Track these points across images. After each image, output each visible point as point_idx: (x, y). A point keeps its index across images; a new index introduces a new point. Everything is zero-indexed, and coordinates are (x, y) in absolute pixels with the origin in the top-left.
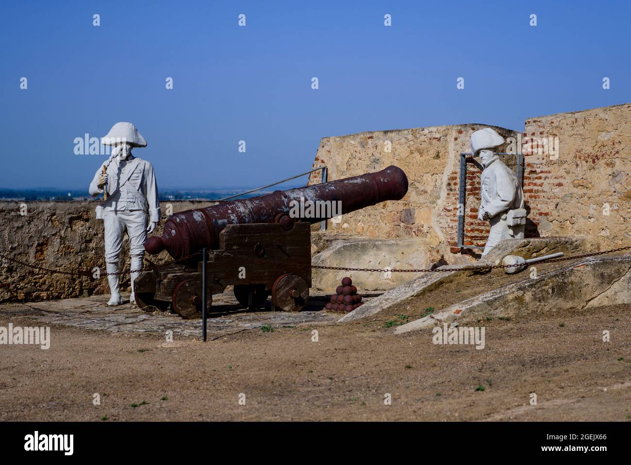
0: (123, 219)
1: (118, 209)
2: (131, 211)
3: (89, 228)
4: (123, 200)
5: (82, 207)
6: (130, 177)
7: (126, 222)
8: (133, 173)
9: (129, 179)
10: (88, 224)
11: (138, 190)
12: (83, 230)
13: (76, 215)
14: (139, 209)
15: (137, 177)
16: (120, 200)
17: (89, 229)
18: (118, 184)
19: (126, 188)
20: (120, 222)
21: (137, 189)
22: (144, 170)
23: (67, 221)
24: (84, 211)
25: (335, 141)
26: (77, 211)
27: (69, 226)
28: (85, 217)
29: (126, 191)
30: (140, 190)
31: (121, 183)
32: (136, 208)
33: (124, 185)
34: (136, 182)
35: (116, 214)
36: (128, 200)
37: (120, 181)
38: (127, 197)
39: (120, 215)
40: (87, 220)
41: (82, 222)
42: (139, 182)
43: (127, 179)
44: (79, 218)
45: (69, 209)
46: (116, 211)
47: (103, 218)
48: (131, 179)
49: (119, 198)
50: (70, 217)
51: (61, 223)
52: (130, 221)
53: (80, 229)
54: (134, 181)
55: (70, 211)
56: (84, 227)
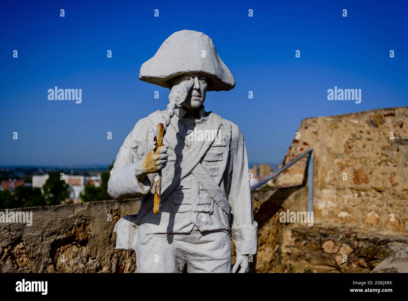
0: (184, 253)
1: (176, 228)
2: (205, 233)
3: (88, 257)
4: (188, 208)
5: (75, 218)
6: (205, 155)
7: (190, 257)
8: (210, 146)
9: (201, 162)
10: (85, 250)
11: (219, 185)
12: (77, 264)
13: (64, 236)
14: (222, 227)
15: (219, 155)
16: (182, 208)
17: (87, 261)
18: (178, 170)
19: (195, 181)
20: (177, 257)
21: (218, 183)
22: (231, 140)
23: (46, 251)
24: (79, 225)
25: (325, 121)
26: (67, 225)
27: (50, 260)
28: (81, 237)
29: (195, 187)
30: (222, 184)
31: (185, 168)
32: (216, 226)
33: (190, 173)
34: (217, 166)
35: (170, 241)
36: (201, 208)
37: (182, 165)
38: (197, 201)
39: (178, 242)
40: (84, 243)
41: (75, 249)
42: (222, 166)
43: (199, 159)
44: (70, 240)
45: (50, 224)
46: (170, 234)
47: (133, 247)
48: (206, 158)
49: (180, 204)
50: (52, 240)
51: (33, 258)
52: (202, 256)
53: (72, 262)
54: (213, 166)
55: (52, 229)
56: (78, 258)
